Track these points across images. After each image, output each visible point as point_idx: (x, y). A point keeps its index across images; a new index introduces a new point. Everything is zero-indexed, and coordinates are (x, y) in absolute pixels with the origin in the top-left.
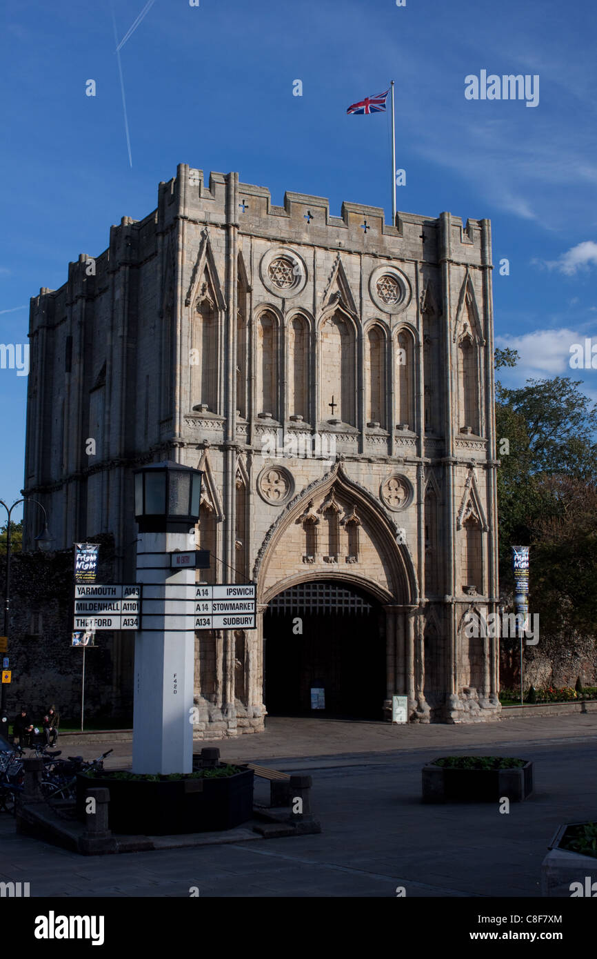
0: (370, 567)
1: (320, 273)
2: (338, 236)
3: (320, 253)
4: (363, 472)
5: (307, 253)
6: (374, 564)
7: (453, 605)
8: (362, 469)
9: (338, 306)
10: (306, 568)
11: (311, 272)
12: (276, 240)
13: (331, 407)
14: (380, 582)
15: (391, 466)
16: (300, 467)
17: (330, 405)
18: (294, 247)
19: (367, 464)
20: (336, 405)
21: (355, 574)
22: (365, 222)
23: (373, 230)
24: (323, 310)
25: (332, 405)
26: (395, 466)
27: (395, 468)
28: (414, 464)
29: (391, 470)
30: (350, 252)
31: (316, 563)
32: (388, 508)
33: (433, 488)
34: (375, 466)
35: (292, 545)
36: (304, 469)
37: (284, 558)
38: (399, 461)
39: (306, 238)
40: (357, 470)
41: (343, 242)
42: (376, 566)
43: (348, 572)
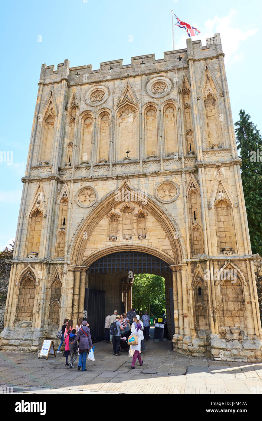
0: (155, 241)
1: (116, 90)
2: (127, 72)
3: (117, 82)
4: (142, 183)
5: (110, 84)
6: (158, 239)
7: (208, 263)
8: (141, 182)
9: (127, 102)
10: (111, 244)
11: (112, 91)
12: (93, 83)
13: (127, 153)
14: (163, 250)
15: (162, 177)
16: (101, 186)
17: (126, 152)
18: (103, 83)
19: (145, 178)
20: (130, 152)
21: (144, 246)
22: (143, 62)
23: (147, 64)
24: (117, 106)
25: (128, 152)
26: (165, 177)
27: (164, 178)
28: (178, 173)
29: (161, 179)
30: (134, 77)
31: (117, 240)
32: (160, 202)
33: (194, 187)
34: (150, 179)
35: (102, 231)
36: (104, 186)
37: (97, 239)
38: (166, 173)
39: (109, 77)
40: (138, 182)
41: (130, 74)
42: (160, 240)
43: (139, 245)
